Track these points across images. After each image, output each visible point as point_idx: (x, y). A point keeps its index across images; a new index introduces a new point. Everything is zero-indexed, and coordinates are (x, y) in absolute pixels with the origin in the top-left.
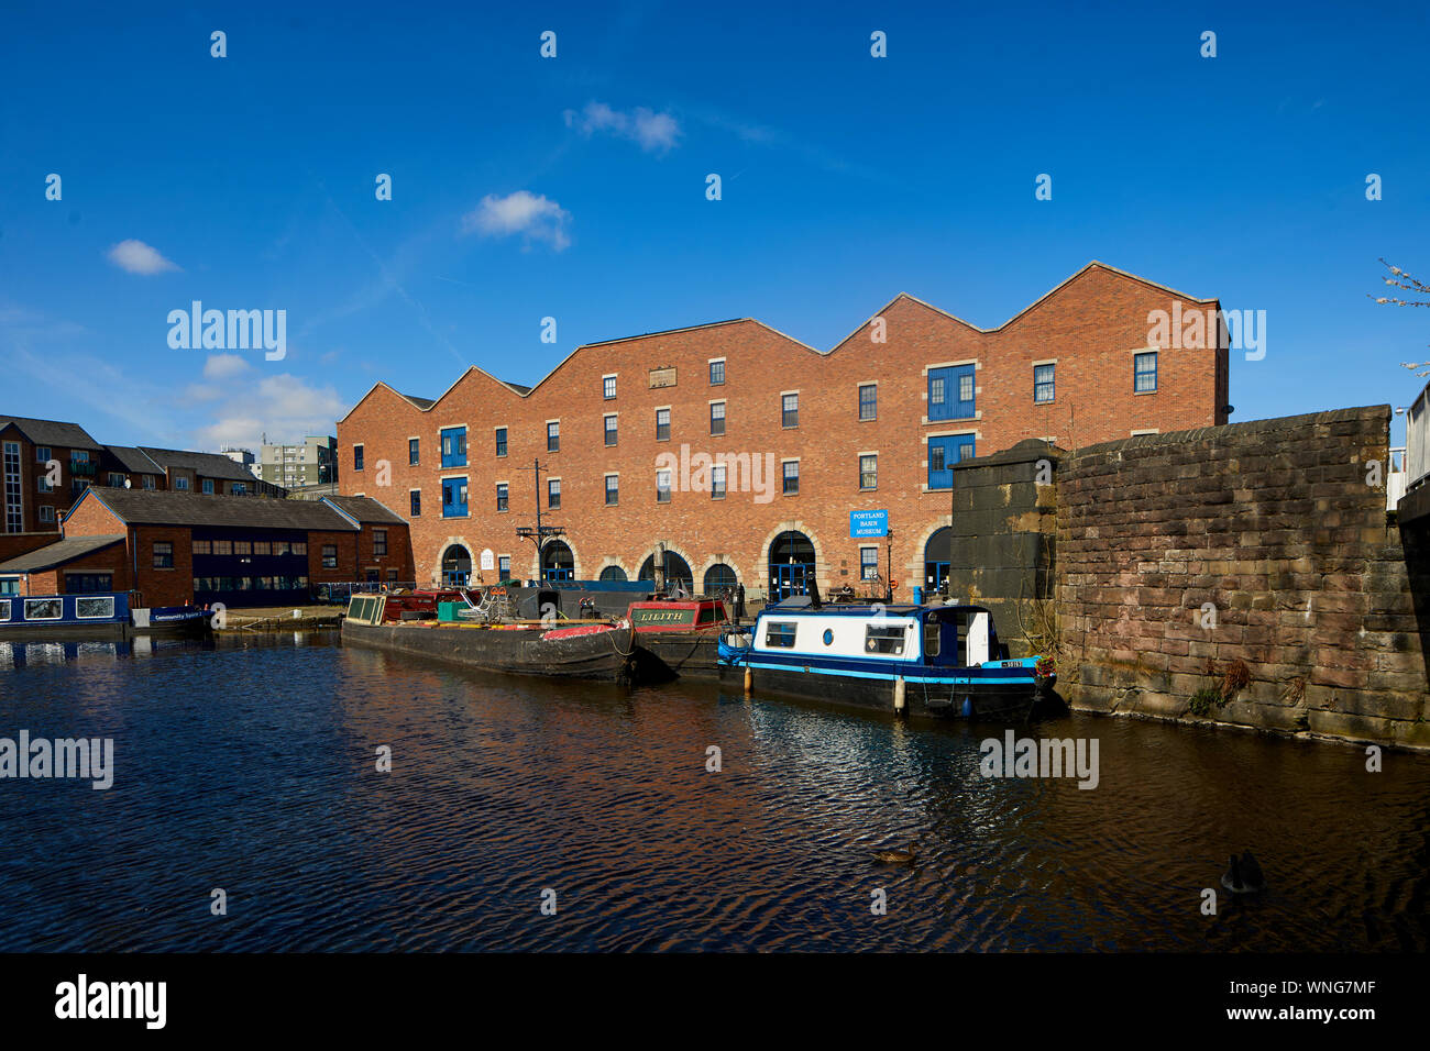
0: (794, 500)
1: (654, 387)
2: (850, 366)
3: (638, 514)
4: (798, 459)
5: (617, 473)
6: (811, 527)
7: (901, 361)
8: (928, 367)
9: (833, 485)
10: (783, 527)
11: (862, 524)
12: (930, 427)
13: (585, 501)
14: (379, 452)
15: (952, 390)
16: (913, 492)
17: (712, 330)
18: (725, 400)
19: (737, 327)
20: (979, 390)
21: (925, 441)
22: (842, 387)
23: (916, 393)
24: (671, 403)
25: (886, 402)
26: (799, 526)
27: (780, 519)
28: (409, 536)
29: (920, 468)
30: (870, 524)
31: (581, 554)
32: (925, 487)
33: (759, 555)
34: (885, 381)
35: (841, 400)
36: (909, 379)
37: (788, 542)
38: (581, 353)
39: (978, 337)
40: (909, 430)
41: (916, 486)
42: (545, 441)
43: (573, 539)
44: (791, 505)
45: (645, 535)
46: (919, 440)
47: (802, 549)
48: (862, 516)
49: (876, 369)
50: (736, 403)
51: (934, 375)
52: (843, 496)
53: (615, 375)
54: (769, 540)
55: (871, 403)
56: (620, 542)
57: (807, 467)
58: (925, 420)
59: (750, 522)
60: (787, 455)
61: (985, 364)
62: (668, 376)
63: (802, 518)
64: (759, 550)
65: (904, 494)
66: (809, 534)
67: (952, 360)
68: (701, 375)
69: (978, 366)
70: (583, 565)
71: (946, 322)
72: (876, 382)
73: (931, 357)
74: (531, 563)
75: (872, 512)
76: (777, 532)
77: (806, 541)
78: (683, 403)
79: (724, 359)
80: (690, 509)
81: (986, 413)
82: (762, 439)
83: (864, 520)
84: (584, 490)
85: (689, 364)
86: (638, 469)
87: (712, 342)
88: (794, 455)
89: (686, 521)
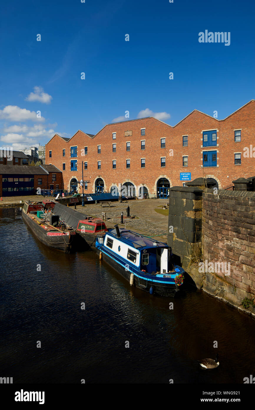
0: (164, 169)
1: (126, 136)
2: (180, 130)
3: (121, 172)
4: (165, 157)
5: (116, 160)
6: (169, 177)
7: (195, 129)
8: (203, 131)
9: (175, 165)
10: (161, 177)
11: (183, 176)
12: (203, 149)
13: (107, 167)
14: (55, 153)
15: (210, 138)
16: (198, 167)
17: (141, 120)
18: (145, 140)
19: (149, 119)
20: (218, 138)
21: (202, 153)
22: (178, 137)
23: (199, 139)
24: (130, 141)
25: (190, 141)
26: (165, 177)
27: (160, 174)
28: (62, 176)
29: (200, 161)
30: (186, 176)
31: (106, 182)
32: (202, 166)
33: (154, 185)
34: (190, 135)
35: (178, 140)
36: (197, 134)
37: (162, 181)
38: (107, 126)
39: (217, 122)
40: (197, 149)
41: (199, 166)
42: (97, 151)
43: (104, 178)
44: (163, 170)
45: (123, 177)
46: (200, 152)
47: (167, 183)
48: (184, 174)
49: (188, 131)
50: (148, 141)
51: (204, 133)
52: (178, 168)
53: (116, 133)
54: (157, 180)
55: (186, 141)
56: (116, 179)
57: (168, 159)
58: (202, 146)
59: (152, 175)
60: (162, 156)
61: (220, 130)
62: (130, 133)
63: (166, 174)
64: (154, 183)
65: (196, 168)
66: (168, 179)
67: (210, 129)
68: (138, 133)
69: (218, 131)
70: (106, 185)
71: (208, 118)
72: (188, 135)
73: (204, 128)
74: (93, 184)
75: (186, 173)
76: (159, 178)
77: (167, 181)
78: (134, 141)
79: (145, 128)
80: (135, 171)
81: (220, 145)
82: (155, 151)
83: (184, 175)
84: (107, 164)
85: (135, 130)
86: (122, 159)
87: (142, 124)
88: (164, 156)
89: (134, 174)
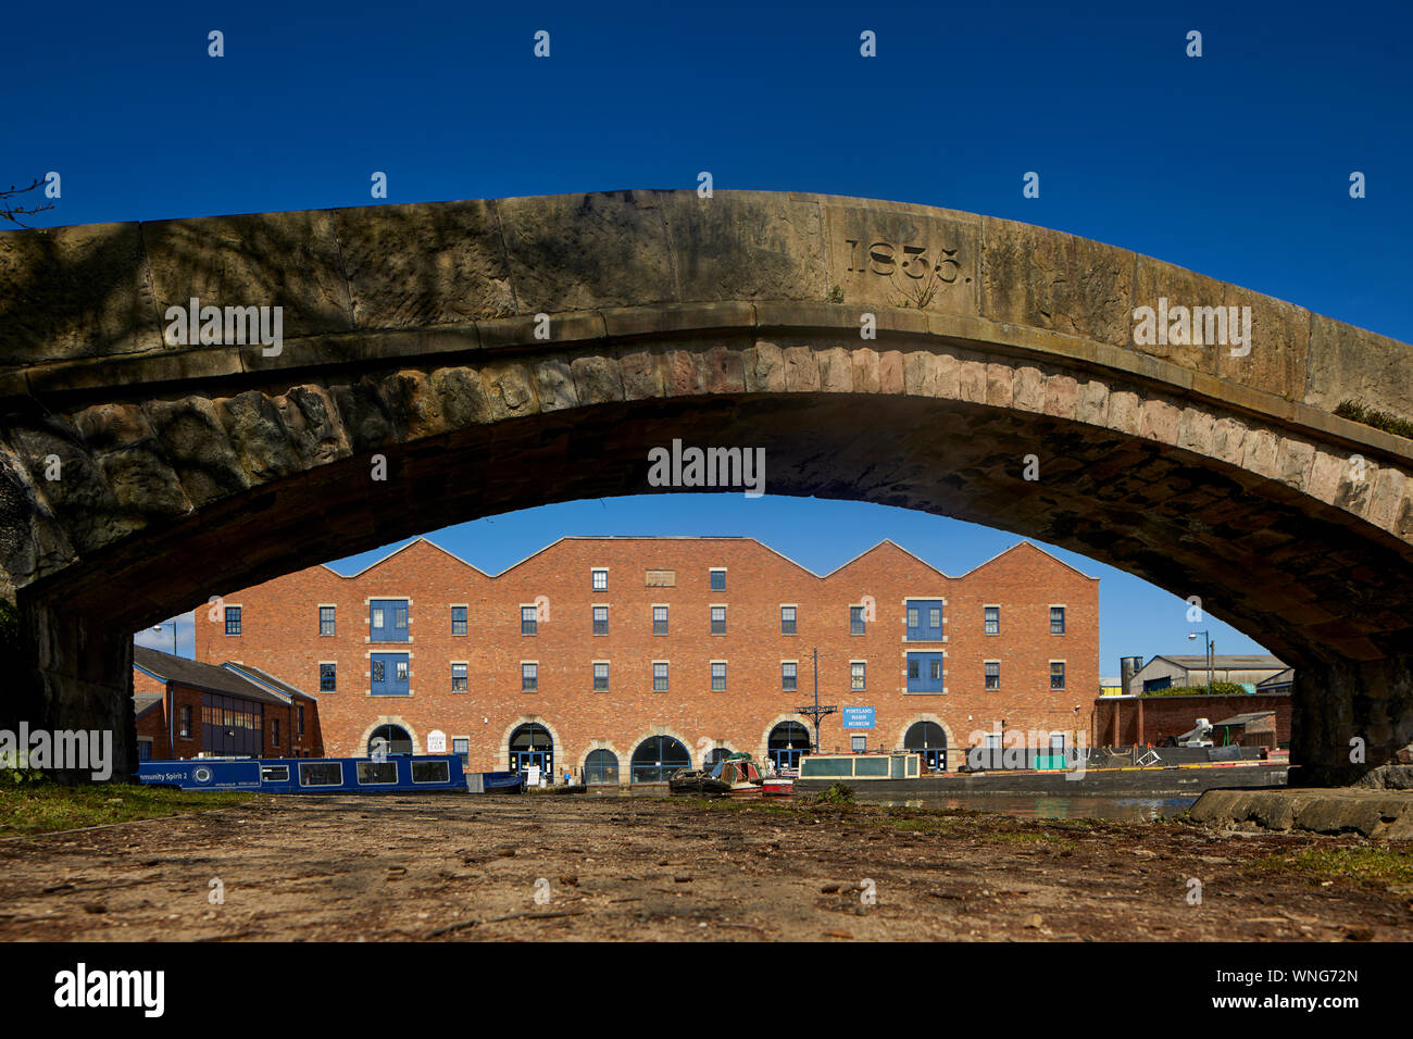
0: (792, 694)
1: (649, 586)
2: (843, 590)
3: (632, 701)
4: (796, 661)
5: (608, 661)
6: (808, 719)
7: (884, 591)
8: (905, 598)
9: (828, 685)
10: (782, 718)
11: (853, 717)
12: (908, 645)
13: (568, 686)
14: (269, 617)
15: (924, 619)
16: (894, 694)
17: (713, 543)
18: (726, 605)
19: (738, 543)
20: (944, 620)
21: (904, 655)
22: (835, 606)
23: (897, 618)
24: (668, 602)
25: (873, 622)
26: (796, 718)
27: (780, 711)
29: (900, 676)
30: (860, 717)
31: (562, 737)
32: (905, 690)
33: (759, 740)
35: (836, 616)
36: (890, 607)
37: (787, 730)
38: (566, 543)
39: (945, 581)
40: (890, 646)
41: (897, 689)
42: (517, 624)
43: (553, 722)
44: (790, 700)
45: (639, 720)
46: (900, 655)
47: (800, 737)
48: (853, 711)
49: (865, 593)
50: (736, 609)
51: (910, 605)
52: (837, 694)
53: (607, 569)
54: (769, 729)
55: (860, 621)
56: (610, 727)
57: (804, 668)
58: (904, 638)
59: (751, 713)
60: (786, 658)
61: (950, 602)
62: (668, 578)
63: (798, 711)
64: (759, 737)
65: (887, 695)
66: (805, 725)
67: (925, 595)
68: (700, 581)
69: (945, 603)
70: (565, 748)
71: (921, 566)
72: (865, 605)
73: (908, 591)
74: (497, 746)
75: (862, 708)
76: (777, 721)
77: (802, 729)
78: (683, 603)
79: (725, 569)
80: (689, 699)
81: (951, 638)
82: (762, 642)
83: (855, 714)
84: (567, 675)
85: (689, 568)
86: (632, 659)
87: (713, 554)
88: (792, 657)
89: (685, 709)
